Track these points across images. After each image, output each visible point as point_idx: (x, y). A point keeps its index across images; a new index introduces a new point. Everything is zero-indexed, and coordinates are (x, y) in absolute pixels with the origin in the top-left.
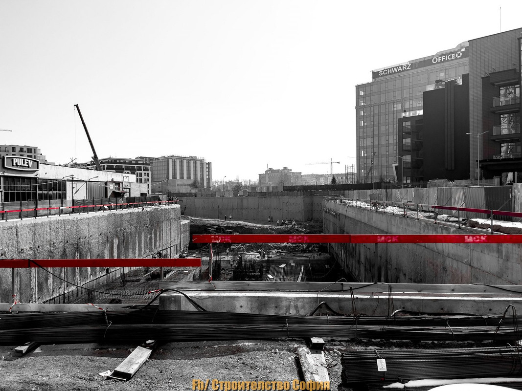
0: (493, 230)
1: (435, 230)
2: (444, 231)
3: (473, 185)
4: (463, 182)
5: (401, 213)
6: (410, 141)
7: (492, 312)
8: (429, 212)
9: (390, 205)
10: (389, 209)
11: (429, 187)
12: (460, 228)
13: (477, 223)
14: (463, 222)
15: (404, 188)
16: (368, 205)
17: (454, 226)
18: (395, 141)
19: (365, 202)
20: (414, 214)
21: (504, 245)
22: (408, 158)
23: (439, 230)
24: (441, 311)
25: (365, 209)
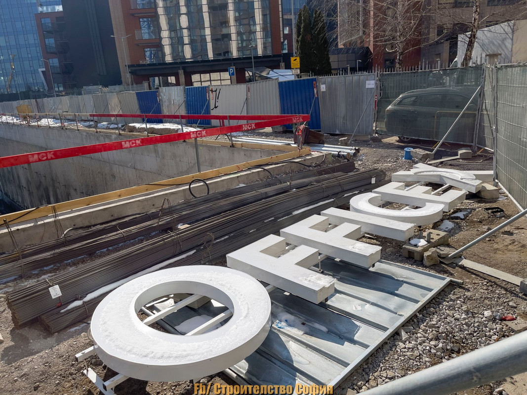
0: (148, 133)
1: (98, 139)
2: (106, 139)
3: (126, 91)
4: (117, 88)
5: (58, 125)
6: (54, 42)
7: (155, 207)
8: (89, 121)
9: (44, 117)
10: (44, 122)
11: (84, 94)
12: (120, 134)
13: (134, 127)
14: (123, 128)
15: (57, 96)
16: (17, 120)
17: (115, 133)
18: (36, 42)
19: (12, 116)
20: (73, 126)
21: (159, 145)
22: (55, 62)
23: (102, 138)
24: (112, 218)
25: (14, 124)
